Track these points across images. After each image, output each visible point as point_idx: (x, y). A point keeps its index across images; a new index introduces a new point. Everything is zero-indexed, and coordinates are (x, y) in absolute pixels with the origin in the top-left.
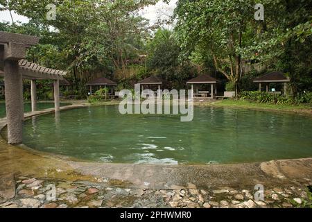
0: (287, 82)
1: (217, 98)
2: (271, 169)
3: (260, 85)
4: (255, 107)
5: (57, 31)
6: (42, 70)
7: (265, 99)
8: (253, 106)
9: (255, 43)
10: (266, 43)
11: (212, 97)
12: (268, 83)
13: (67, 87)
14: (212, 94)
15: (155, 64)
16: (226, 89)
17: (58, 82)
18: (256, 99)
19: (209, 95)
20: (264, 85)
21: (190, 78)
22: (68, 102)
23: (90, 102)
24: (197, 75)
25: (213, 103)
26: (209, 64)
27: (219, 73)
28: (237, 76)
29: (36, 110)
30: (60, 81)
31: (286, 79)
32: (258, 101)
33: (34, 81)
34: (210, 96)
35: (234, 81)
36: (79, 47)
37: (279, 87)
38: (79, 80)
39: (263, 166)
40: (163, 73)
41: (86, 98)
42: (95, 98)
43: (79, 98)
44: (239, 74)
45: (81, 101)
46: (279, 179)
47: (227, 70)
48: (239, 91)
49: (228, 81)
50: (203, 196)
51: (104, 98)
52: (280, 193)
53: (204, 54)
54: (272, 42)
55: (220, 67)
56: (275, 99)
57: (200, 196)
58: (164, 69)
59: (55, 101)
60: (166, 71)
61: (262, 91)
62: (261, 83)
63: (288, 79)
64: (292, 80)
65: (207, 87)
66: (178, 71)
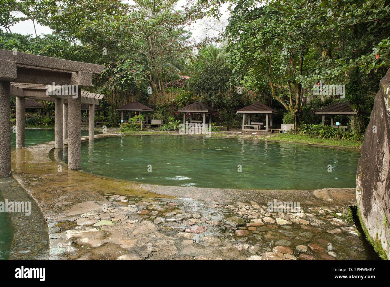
0: (354, 115)
1: (273, 131)
2: (322, 195)
3: (323, 117)
4: (316, 143)
7: (328, 134)
8: (314, 142)
9: (317, 71)
10: (329, 72)
11: (266, 130)
12: (334, 115)
14: (266, 126)
15: (201, 89)
16: (284, 120)
17: (93, 107)
18: (318, 134)
19: (263, 128)
20: (328, 117)
21: (241, 107)
23: (123, 131)
24: (249, 104)
25: (268, 137)
26: (264, 90)
27: (276, 102)
28: (296, 106)
30: (96, 105)
31: (352, 111)
32: (320, 136)
34: (265, 128)
35: (293, 112)
36: (115, 67)
37: (345, 121)
39: (316, 192)
40: (210, 99)
41: (118, 126)
42: (129, 127)
43: (108, 126)
44: (299, 104)
46: (327, 201)
47: (286, 98)
48: (298, 124)
49: (286, 111)
50: (264, 209)
51: (139, 127)
52: (326, 210)
53: (258, 79)
54: (336, 71)
55: (277, 95)
56: (339, 134)
57: (262, 209)
58: (211, 95)
59: (89, 129)
60: (213, 97)
61: (325, 124)
62: (325, 115)
63: (355, 112)
64: (359, 113)
65: (260, 118)
66: (227, 98)
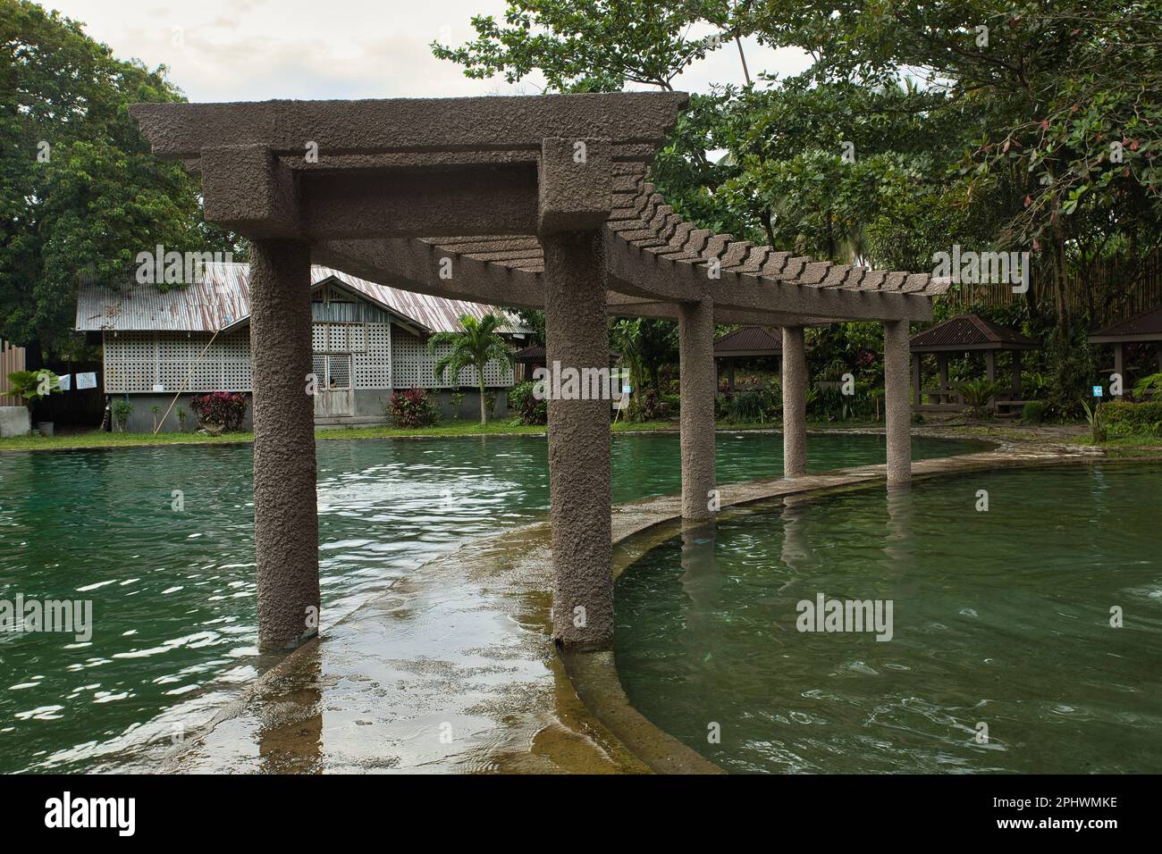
5: (945, 83)
6: (870, 284)
13: (989, 361)
17: (905, 334)
22: (982, 432)
23: (1100, 438)
29: (801, 469)
33: (796, 330)
36: (1031, 141)
38: (1052, 322)
41: (1078, 415)
43: (1046, 417)
45: (1055, 431)
59: (889, 430)
